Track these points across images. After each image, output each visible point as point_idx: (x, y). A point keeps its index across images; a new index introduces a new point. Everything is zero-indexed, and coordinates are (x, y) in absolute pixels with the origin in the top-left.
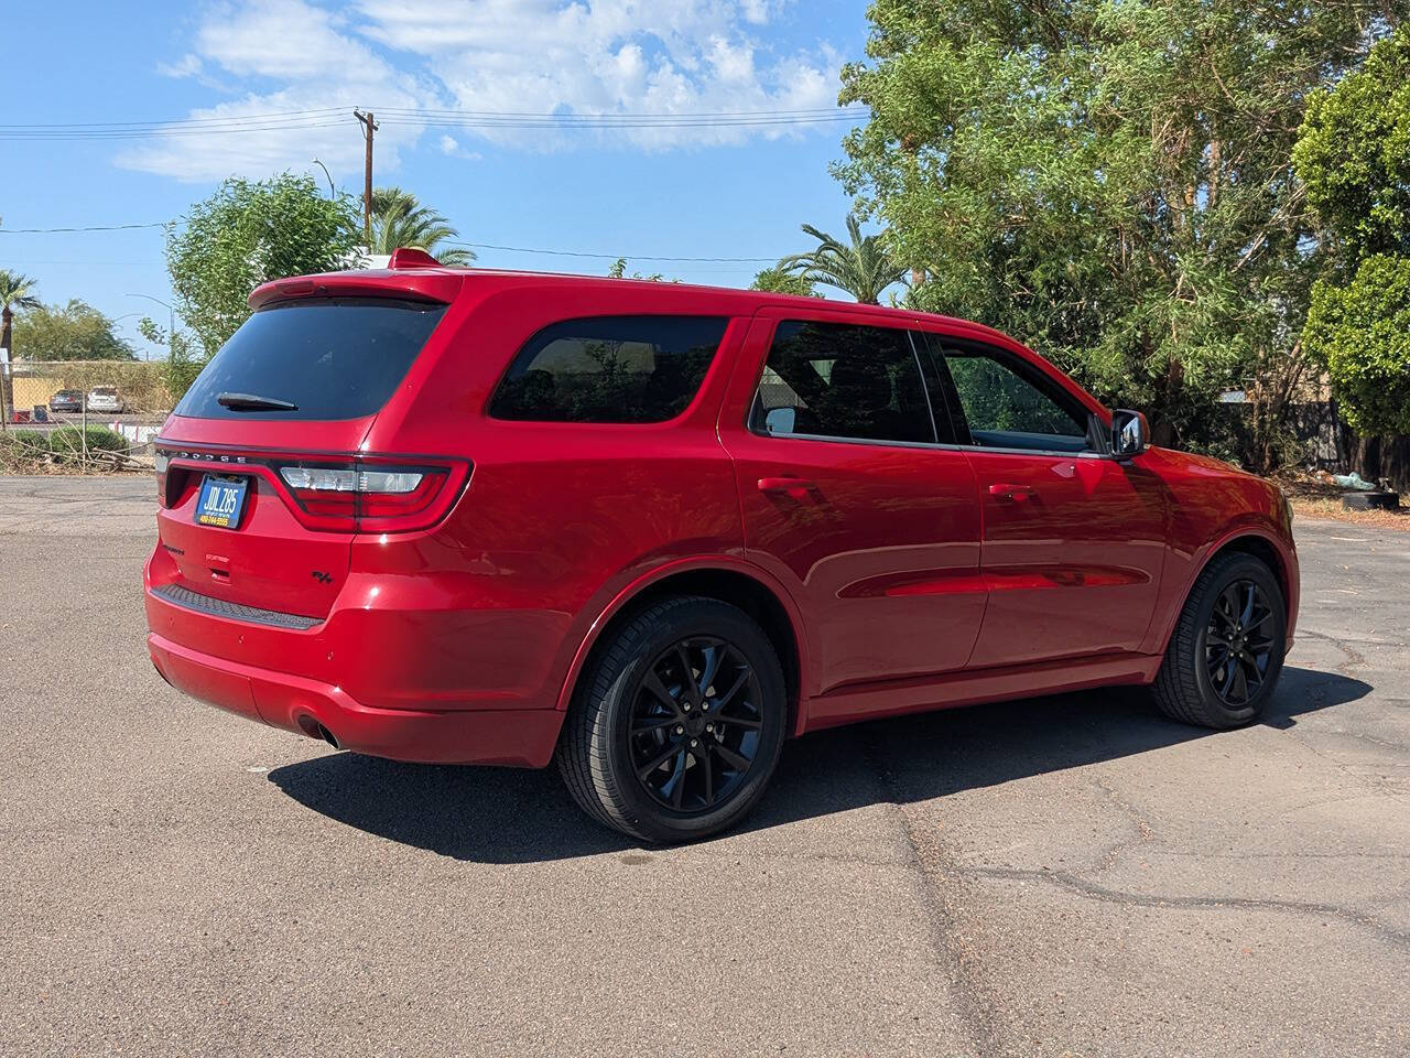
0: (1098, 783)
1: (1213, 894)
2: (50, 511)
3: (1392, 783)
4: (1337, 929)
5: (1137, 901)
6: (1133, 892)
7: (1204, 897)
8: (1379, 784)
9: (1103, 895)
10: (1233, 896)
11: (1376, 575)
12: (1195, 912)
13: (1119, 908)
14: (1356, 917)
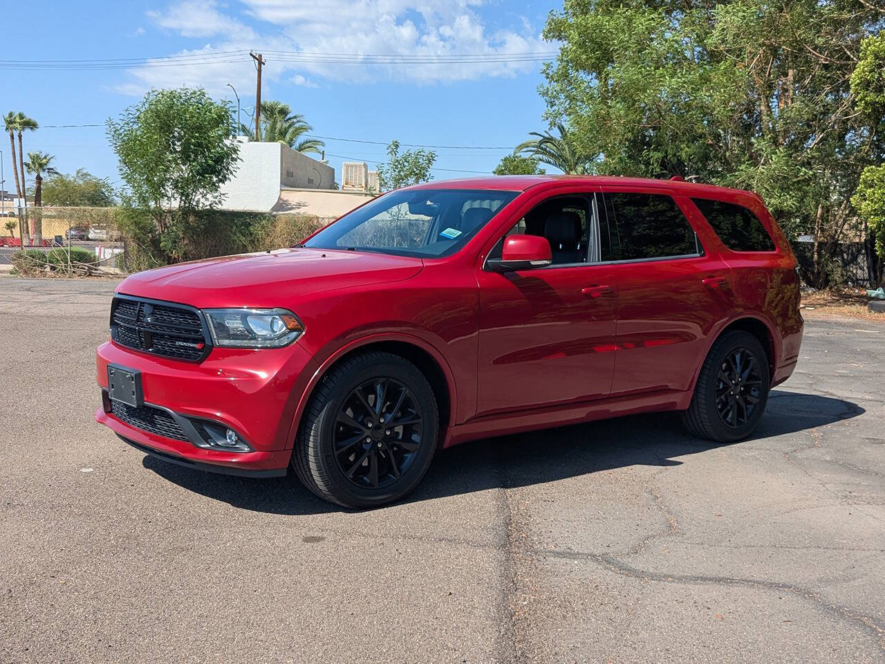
0: (651, 492)
1: (708, 574)
2: (35, 300)
3: (855, 496)
4: (790, 602)
5: (652, 577)
6: (651, 570)
7: (701, 575)
8: (846, 497)
9: (629, 572)
10: (721, 576)
11: (879, 355)
12: (690, 586)
13: (638, 582)
14: (804, 593)
